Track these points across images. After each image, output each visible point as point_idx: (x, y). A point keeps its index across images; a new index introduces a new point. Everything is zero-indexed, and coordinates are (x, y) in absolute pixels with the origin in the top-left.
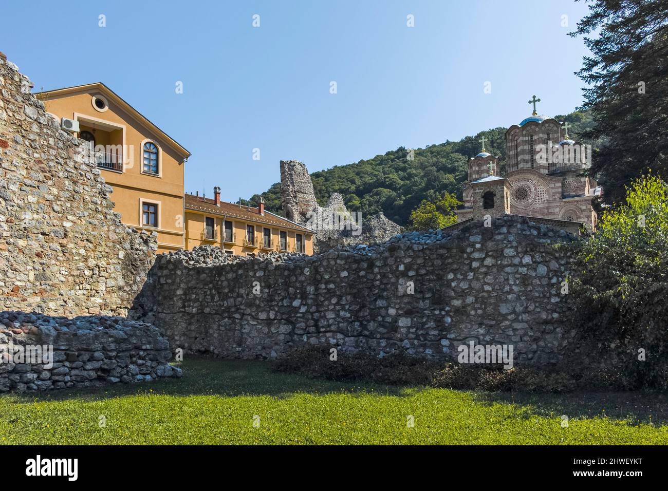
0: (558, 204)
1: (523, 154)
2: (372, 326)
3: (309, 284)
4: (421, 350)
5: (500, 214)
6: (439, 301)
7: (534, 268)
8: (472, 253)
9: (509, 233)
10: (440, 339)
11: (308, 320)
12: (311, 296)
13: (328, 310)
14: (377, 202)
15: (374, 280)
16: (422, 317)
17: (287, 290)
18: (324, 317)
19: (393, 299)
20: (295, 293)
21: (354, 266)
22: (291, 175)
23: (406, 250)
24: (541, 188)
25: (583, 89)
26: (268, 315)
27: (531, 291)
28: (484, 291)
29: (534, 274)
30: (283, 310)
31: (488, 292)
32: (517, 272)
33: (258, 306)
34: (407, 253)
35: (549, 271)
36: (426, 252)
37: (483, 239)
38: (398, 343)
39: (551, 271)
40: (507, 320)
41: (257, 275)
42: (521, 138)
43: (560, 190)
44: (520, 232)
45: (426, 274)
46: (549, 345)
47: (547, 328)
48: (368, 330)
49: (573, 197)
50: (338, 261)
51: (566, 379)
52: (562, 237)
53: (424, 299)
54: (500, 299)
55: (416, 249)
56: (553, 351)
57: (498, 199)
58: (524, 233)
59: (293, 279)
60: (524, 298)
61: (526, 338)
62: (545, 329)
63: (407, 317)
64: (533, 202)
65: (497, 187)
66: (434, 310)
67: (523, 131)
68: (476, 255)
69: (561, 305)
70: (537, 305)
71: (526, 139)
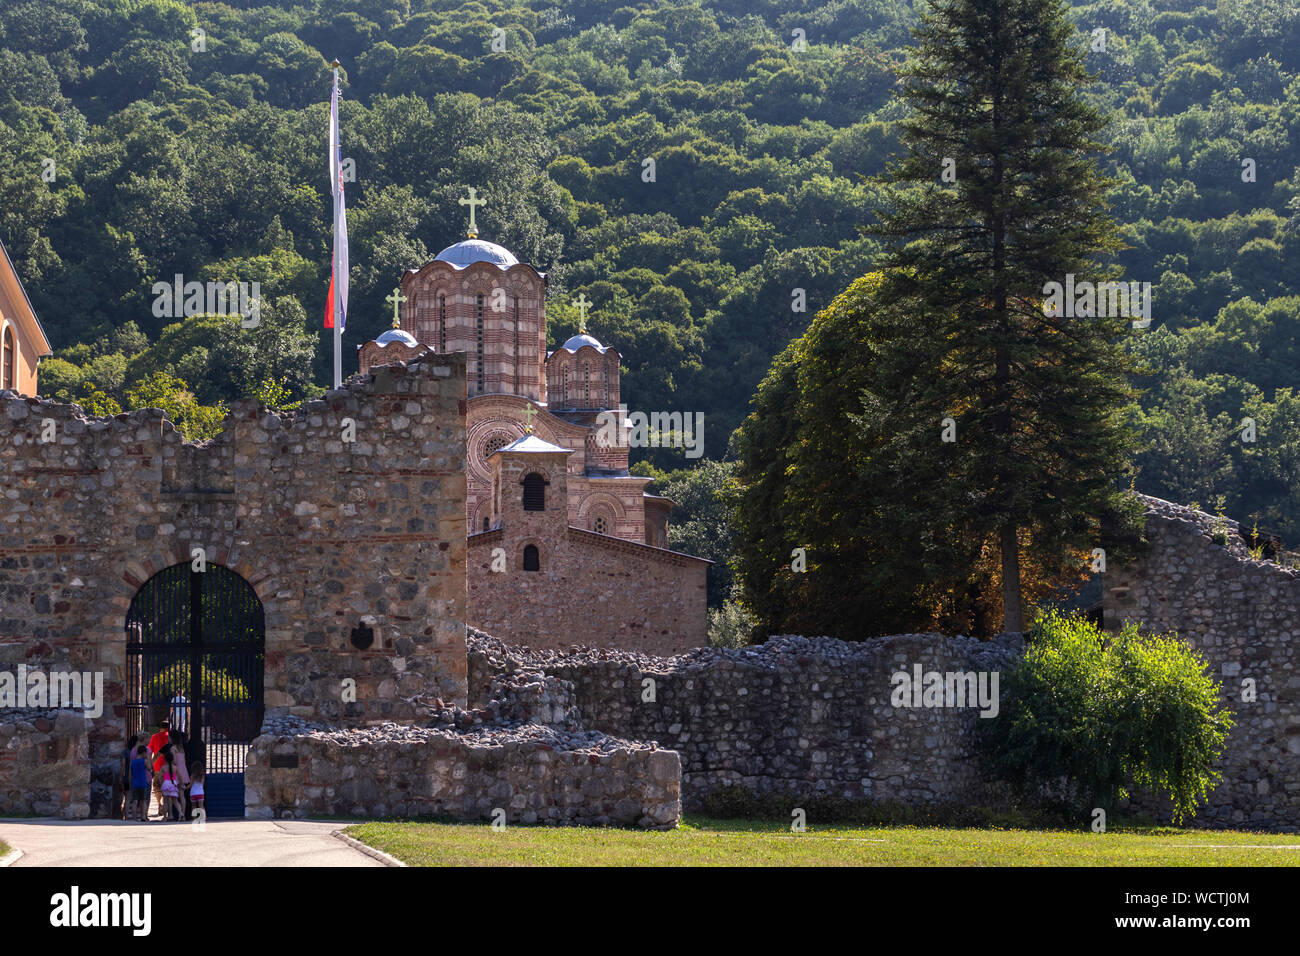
0: (577, 487)
2: (777, 760)
3: (693, 702)
5: (557, 525)
6: (860, 731)
10: (861, 779)
11: (691, 752)
12: (696, 720)
13: (719, 739)
15: (781, 701)
16: (840, 751)
17: (660, 710)
18: (715, 749)
19: (805, 728)
20: (673, 715)
21: (756, 682)
28: (909, 721)
31: (912, 721)
34: (823, 670)
36: (845, 669)
40: (932, 755)
41: (614, 685)
43: (582, 455)
45: (845, 697)
48: (773, 766)
49: (604, 473)
50: (735, 674)
53: (842, 728)
57: (555, 492)
59: (669, 693)
63: (821, 751)
65: (552, 466)
66: (854, 742)
71: (472, 301)
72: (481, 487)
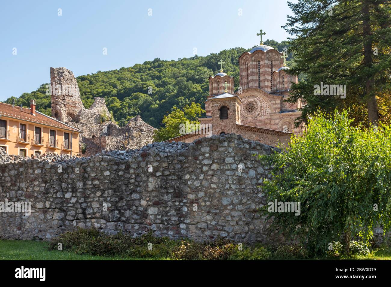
0: (278, 117)
1: (252, 75)
2: (128, 213)
3: (79, 180)
4: (165, 231)
5: (232, 124)
6: (179, 195)
7: (246, 172)
8: (202, 160)
9: (229, 146)
10: (179, 224)
11: (77, 209)
12: (80, 190)
13: (94, 201)
14: (136, 104)
15: (130, 178)
16: (166, 207)
17: (60, 185)
18: (91, 207)
19: (144, 194)
20: (67, 188)
21: (115, 167)
22: (60, 80)
23: (154, 157)
24: (266, 104)
25: (287, 38)
26: (44, 205)
27: (244, 188)
28: (211, 188)
29: (246, 176)
30: (57, 201)
31: (214, 188)
32: (234, 175)
33: (36, 198)
34: (156, 159)
35: (257, 174)
36: (169, 158)
37: (210, 150)
38: (148, 227)
39: (259, 174)
40: (227, 209)
41: (36, 172)
42: (251, 63)
43: (279, 106)
44: (237, 146)
45: (170, 175)
46: (257, 227)
47: (256, 215)
48: (125, 217)
49: (289, 111)
50: (102, 163)
51: (264, 252)
52: (266, 150)
53: (167, 193)
54: (223, 194)
55: (162, 156)
56: (259, 232)
57: (231, 112)
58: (239, 146)
59: (66, 176)
60: (239, 193)
61: (240, 223)
62: (254, 216)
63: (154, 207)
64: (259, 114)
65: (230, 102)
66: (175, 201)
67: (252, 57)
68: (206, 162)
69: (266, 199)
70: (249, 198)
71: (255, 63)
72: (245, 119)
